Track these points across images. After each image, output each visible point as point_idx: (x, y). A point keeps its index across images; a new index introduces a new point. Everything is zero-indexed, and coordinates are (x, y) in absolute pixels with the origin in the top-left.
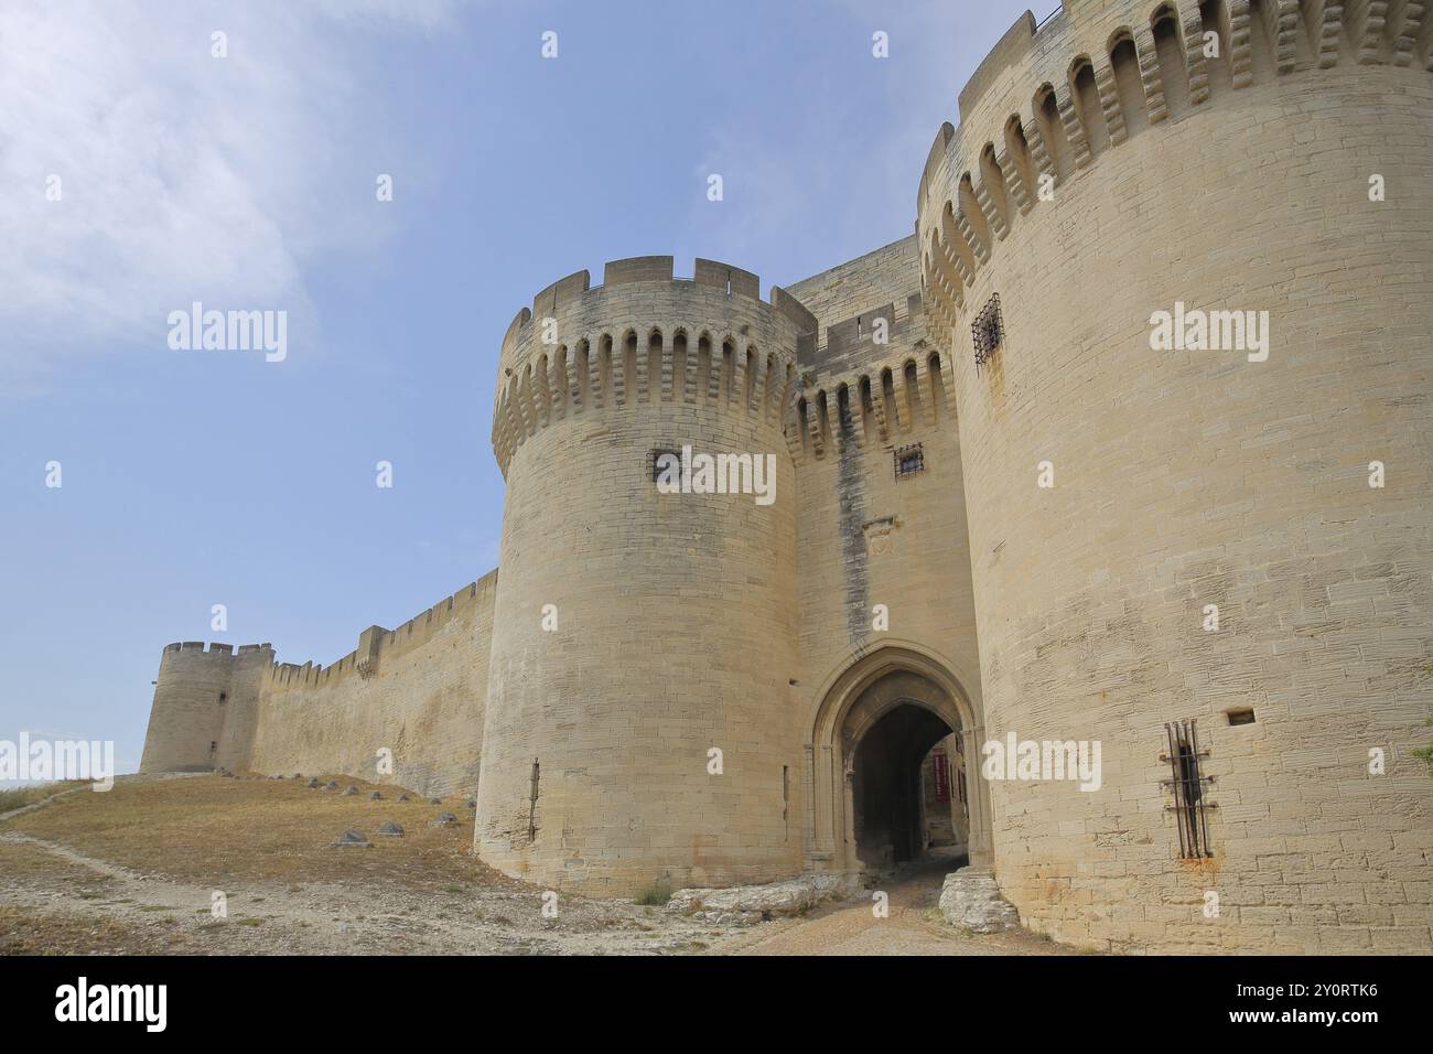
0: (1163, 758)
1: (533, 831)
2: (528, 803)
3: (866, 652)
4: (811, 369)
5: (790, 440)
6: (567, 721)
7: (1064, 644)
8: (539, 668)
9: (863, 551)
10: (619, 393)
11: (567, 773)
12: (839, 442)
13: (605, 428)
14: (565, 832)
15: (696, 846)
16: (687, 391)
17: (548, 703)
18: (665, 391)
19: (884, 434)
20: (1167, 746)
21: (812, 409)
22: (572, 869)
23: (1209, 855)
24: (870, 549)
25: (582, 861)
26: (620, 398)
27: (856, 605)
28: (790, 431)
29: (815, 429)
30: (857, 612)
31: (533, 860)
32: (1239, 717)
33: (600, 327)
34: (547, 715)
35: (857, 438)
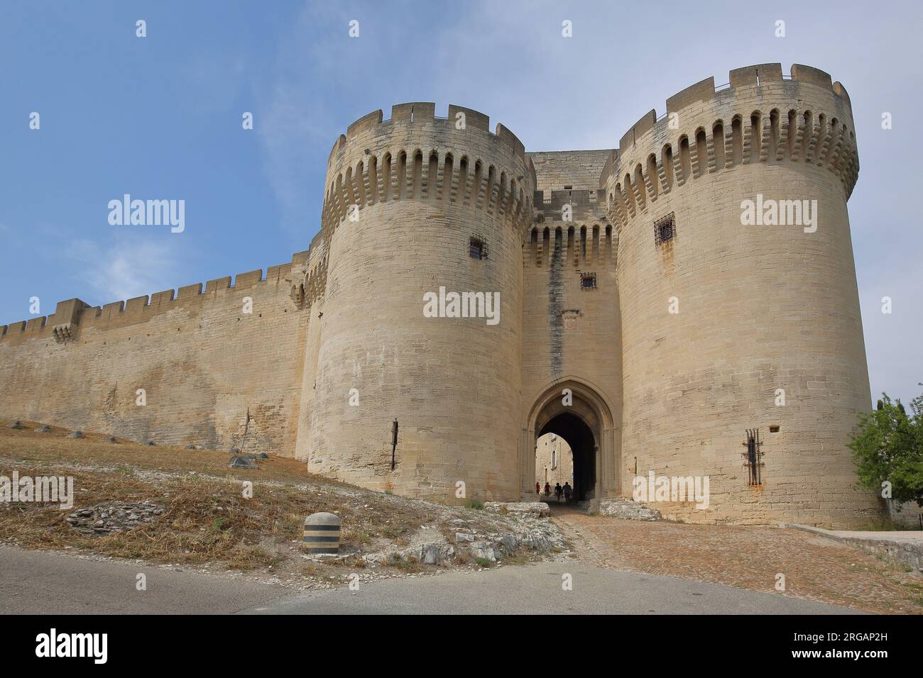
0: (744, 444)
1: (393, 465)
2: (391, 447)
3: (560, 381)
4: (542, 212)
5: (525, 250)
6: (419, 397)
7: (699, 390)
8: (396, 360)
9: (561, 325)
10: (454, 194)
11: (419, 430)
12: (552, 260)
13: (442, 214)
14: (418, 466)
15: (489, 478)
16: (490, 206)
17: (405, 383)
18: (479, 202)
19: (576, 263)
20: (746, 439)
21: (541, 236)
22: (424, 488)
23: (760, 484)
24: (565, 325)
25: (429, 484)
26: (452, 197)
27: (556, 355)
28: (526, 245)
29: (540, 248)
30: (556, 358)
31: (395, 481)
32: (774, 429)
33: (446, 147)
34: (403, 392)
35: (562, 260)
